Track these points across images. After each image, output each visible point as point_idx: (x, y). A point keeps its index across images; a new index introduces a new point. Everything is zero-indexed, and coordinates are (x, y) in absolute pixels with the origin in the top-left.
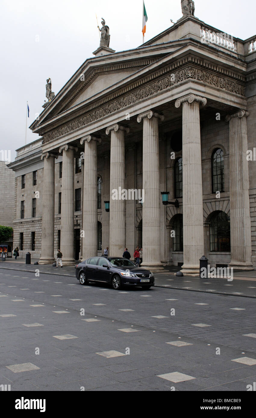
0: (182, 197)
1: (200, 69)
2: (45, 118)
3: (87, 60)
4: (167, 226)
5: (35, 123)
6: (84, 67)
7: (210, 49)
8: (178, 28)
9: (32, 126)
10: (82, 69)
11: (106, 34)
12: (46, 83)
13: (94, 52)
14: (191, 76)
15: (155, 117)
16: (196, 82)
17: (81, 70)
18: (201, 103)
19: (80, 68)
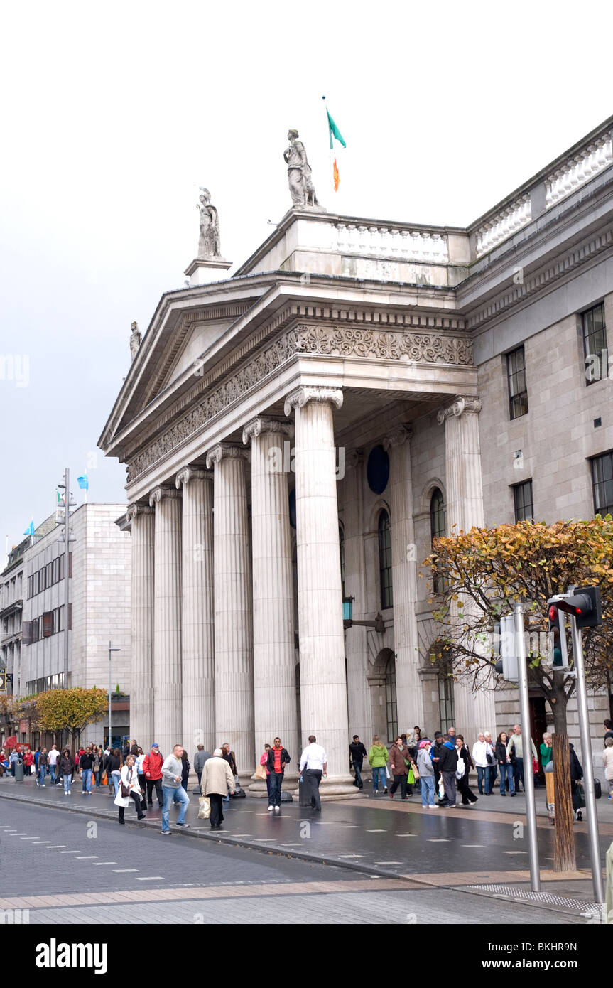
0: (392, 607)
1: (330, 325)
2: (120, 424)
3: (164, 295)
4: (369, 679)
5: (106, 434)
6: (163, 310)
7: (337, 283)
8: (285, 234)
9: (102, 443)
10: (161, 315)
11: (209, 225)
12: (131, 333)
13: (187, 270)
14: (302, 346)
15: (272, 431)
16: (313, 358)
17: (158, 316)
18: (331, 403)
19: (157, 311)
